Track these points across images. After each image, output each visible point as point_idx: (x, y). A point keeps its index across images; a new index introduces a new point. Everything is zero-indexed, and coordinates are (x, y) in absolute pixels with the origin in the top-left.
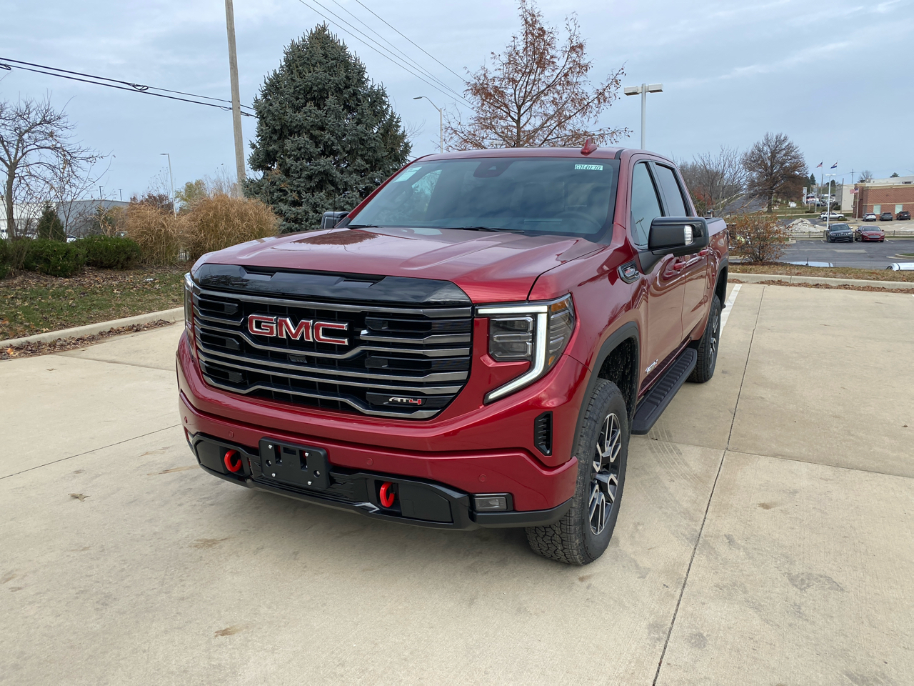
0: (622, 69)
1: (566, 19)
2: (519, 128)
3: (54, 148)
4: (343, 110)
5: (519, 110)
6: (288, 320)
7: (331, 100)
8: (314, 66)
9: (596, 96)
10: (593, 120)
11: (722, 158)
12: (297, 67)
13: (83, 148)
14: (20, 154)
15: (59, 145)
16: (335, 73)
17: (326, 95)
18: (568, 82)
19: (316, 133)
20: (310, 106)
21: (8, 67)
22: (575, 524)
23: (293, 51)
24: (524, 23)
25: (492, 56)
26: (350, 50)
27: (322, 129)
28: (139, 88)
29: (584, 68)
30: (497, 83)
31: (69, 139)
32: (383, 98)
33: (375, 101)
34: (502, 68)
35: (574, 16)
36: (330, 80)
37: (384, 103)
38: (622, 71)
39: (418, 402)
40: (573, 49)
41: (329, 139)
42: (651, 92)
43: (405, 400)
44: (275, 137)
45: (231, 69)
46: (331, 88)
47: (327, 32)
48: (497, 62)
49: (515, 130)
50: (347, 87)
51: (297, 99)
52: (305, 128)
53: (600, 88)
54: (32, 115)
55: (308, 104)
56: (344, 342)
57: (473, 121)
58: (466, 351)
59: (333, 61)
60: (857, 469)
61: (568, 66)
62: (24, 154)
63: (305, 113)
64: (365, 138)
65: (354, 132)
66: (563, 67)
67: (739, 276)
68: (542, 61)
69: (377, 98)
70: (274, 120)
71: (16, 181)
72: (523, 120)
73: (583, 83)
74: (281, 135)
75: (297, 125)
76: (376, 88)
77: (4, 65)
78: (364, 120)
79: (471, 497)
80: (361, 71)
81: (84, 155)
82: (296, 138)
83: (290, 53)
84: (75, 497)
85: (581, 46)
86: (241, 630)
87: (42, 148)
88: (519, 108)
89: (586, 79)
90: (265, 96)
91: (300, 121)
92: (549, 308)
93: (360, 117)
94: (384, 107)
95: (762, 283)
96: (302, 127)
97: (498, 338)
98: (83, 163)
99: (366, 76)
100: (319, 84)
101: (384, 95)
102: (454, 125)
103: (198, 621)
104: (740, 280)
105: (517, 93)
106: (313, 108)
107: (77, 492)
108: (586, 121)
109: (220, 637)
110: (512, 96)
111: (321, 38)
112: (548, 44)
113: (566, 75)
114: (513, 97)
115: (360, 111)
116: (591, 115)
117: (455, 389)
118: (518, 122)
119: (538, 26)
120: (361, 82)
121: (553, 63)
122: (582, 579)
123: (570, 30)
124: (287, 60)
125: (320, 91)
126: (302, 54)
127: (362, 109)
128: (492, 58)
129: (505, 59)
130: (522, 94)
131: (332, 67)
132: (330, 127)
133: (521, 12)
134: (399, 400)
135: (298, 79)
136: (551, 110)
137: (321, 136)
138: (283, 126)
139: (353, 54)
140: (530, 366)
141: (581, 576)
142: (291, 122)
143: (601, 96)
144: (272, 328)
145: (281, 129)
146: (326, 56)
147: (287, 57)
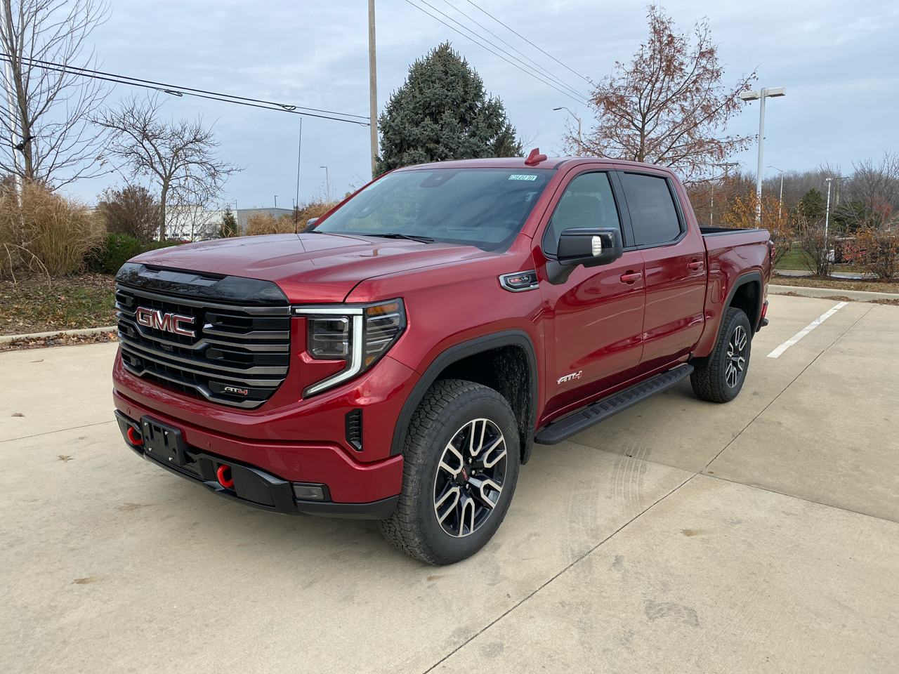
0: (754, 73)
1: (697, 24)
2: (643, 136)
3: (201, 163)
4: (458, 124)
5: (644, 119)
6: (158, 312)
7: (447, 115)
8: (433, 82)
9: (724, 102)
10: (721, 127)
11: (886, 165)
12: (419, 84)
13: (224, 163)
14: (173, 169)
15: (204, 160)
16: (454, 89)
17: (443, 110)
18: (697, 89)
19: (431, 146)
20: (428, 120)
21: (180, 94)
22: (412, 522)
23: (417, 70)
24: (652, 30)
25: (616, 65)
26: (470, 66)
27: (438, 142)
28: (288, 108)
29: (715, 74)
30: (622, 92)
31: (215, 155)
32: (500, 111)
33: (492, 114)
34: (626, 77)
35: (705, 20)
36: (447, 96)
37: (501, 115)
38: (754, 76)
39: (246, 392)
40: (702, 55)
41: (443, 151)
42: (771, 96)
43: (235, 390)
44: (395, 151)
45: (371, 87)
46: (448, 103)
47: (450, 50)
48: (621, 71)
49: (639, 139)
50: (464, 101)
51: (417, 114)
52: (422, 141)
53: (729, 94)
54: (187, 135)
55: (426, 119)
56: (191, 334)
57: (595, 131)
58: (285, 347)
59: (452, 77)
60: (837, 507)
61: (696, 73)
62: (176, 169)
63: (423, 127)
64: (477, 150)
65: (466, 144)
66: (692, 74)
67: (848, 294)
68: (670, 69)
69: (494, 111)
70: (395, 134)
71: (170, 192)
72: (648, 128)
73: (716, 89)
74: (401, 149)
75: (414, 139)
76: (494, 101)
77: (177, 92)
78: (478, 132)
79: (292, 485)
80: (478, 86)
81: (226, 168)
82: (413, 152)
83: (414, 71)
84: (62, 458)
85: (711, 52)
86: (96, 581)
87: (190, 163)
88: (644, 116)
89: (720, 85)
90: (390, 112)
91: (417, 135)
92: (365, 311)
93: (475, 130)
94: (501, 120)
95: (875, 301)
96: (418, 141)
97: (316, 337)
98: (224, 176)
99: (483, 90)
100: (437, 99)
101: (501, 108)
102: (575, 135)
103: (68, 569)
104: (849, 298)
105: (643, 101)
106: (430, 122)
107: (65, 455)
108: (713, 128)
109: (75, 584)
110: (636, 104)
111: (444, 57)
112: (679, 51)
113: (695, 82)
114: (638, 106)
115: (475, 124)
116: (719, 122)
117: (276, 382)
118: (642, 130)
119: (667, 32)
120: (478, 95)
121: (681, 70)
122: (430, 579)
123: (700, 36)
124: (411, 78)
125: (438, 106)
126: (424, 72)
127: (477, 122)
128: (616, 67)
129: (631, 68)
130: (647, 103)
131: (451, 83)
132: (444, 140)
133: (649, 20)
134: (231, 389)
135: (418, 96)
136: (679, 117)
137: (436, 149)
138: (402, 140)
139: (473, 70)
140: (346, 365)
141: (433, 575)
142: (410, 136)
143: (730, 103)
144: (149, 319)
145: (401, 142)
146: (446, 73)
147: (412, 75)
